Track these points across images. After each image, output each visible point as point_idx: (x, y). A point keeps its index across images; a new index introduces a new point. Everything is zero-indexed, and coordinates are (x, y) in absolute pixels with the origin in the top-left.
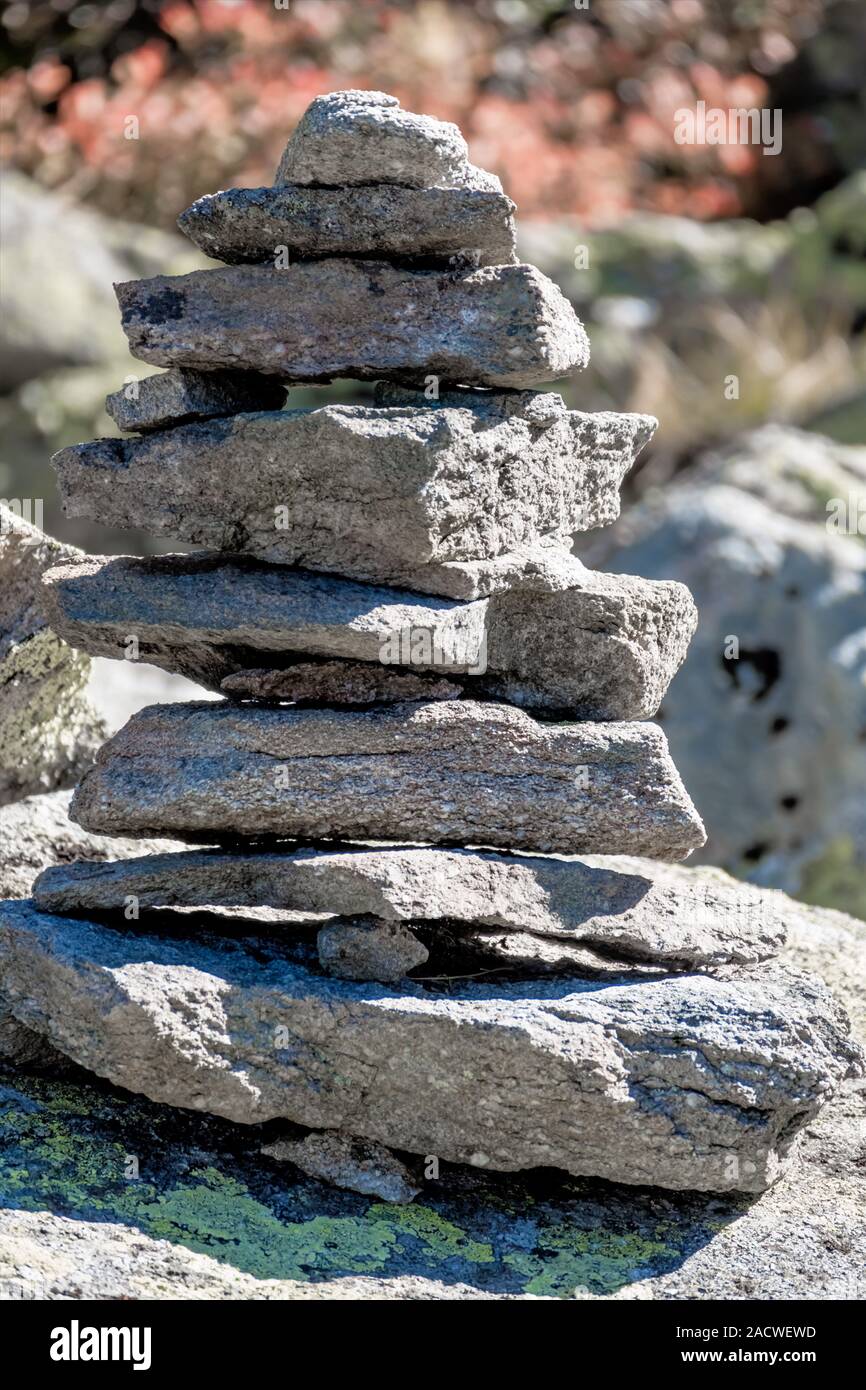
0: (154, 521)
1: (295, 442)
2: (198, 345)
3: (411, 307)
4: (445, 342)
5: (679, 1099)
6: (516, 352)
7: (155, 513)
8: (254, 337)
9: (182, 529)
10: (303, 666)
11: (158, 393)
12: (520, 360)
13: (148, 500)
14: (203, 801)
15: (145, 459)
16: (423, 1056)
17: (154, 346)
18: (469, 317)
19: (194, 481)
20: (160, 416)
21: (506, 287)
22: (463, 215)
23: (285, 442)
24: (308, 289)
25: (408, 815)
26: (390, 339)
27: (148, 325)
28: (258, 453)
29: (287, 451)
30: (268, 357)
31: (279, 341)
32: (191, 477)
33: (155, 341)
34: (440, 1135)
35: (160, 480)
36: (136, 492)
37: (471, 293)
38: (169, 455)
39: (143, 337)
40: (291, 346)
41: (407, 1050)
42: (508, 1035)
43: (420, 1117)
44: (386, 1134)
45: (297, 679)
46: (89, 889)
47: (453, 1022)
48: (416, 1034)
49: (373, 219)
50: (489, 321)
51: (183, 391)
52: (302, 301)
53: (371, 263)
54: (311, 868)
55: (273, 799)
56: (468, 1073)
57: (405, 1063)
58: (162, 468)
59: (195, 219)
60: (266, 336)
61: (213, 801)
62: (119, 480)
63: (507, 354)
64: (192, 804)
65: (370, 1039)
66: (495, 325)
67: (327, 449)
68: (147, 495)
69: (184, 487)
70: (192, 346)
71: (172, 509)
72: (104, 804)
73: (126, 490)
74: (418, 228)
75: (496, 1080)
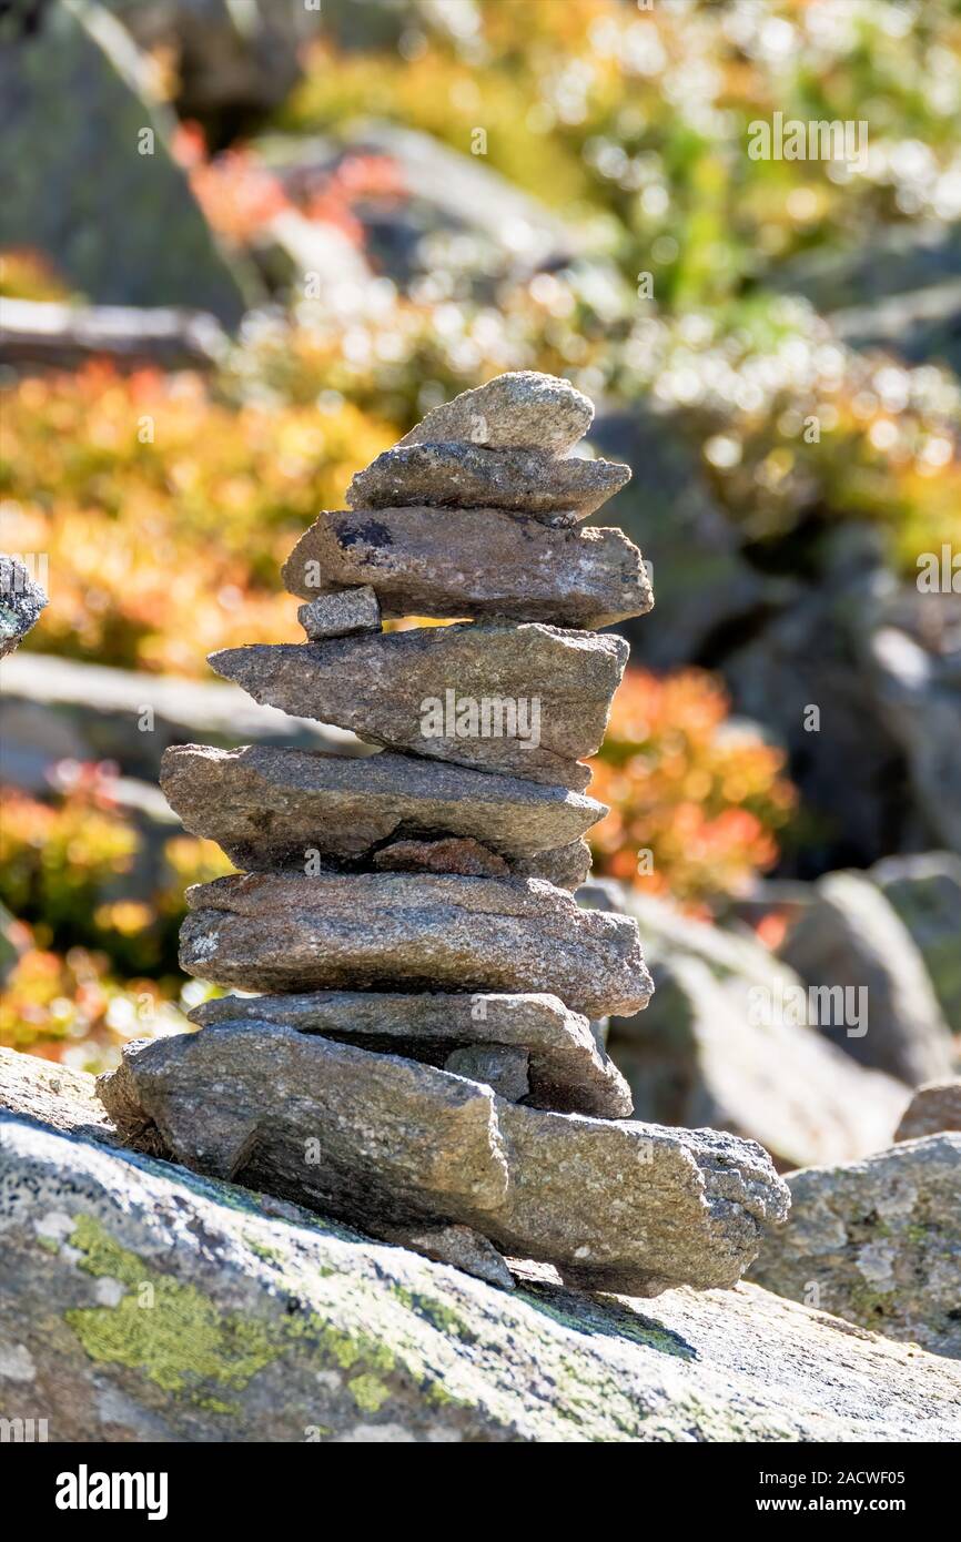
0: (345, 712)
1: (505, 651)
2: (408, 567)
3: (550, 552)
4: (575, 583)
5: (727, 1208)
6: (628, 596)
7: (349, 705)
8: (443, 565)
9: (368, 719)
10: (452, 840)
11: (350, 606)
12: (631, 603)
13: (343, 694)
14: (435, 941)
15: (347, 659)
16: (588, 1161)
17: (379, 565)
18: (587, 565)
19: (393, 679)
20: (352, 625)
21: (607, 544)
22: (598, 482)
23: (496, 650)
24: (476, 531)
25: (522, 968)
26: (535, 577)
27: (372, 548)
28: (467, 659)
29: (495, 658)
30: (451, 582)
31: (458, 571)
32: (391, 676)
33: (379, 561)
34: (568, 1230)
35: (357, 678)
36: (333, 686)
37: (584, 547)
38: (370, 657)
39: (368, 557)
40: (469, 575)
41: (578, 1155)
42: (665, 1144)
43: (555, 1214)
44: (527, 1228)
45: (443, 850)
46: (331, 1011)
47: (623, 1133)
48: (592, 1142)
49: (528, 479)
50: (602, 570)
51: (376, 606)
52: (473, 540)
53: (520, 515)
54: (506, 1002)
55: (468, 945)
56: (620, 1177)
57: (573, 1167)
58: (363, 668)
59: (395, 465)
60: (450, 565)
61: (440, 942)
62: (321, 675)
63: (621, 598)
64: (427, 943)
65: (557, 1144)
66: (608, 573)
67: (535, 659)
68: (343, 689)
69: (380, 682)
70: (405, 568)
71: (365, 702)
72: (312, 943)
73: (324, 684)
74: (561, 489)
75: (637, 1183)
